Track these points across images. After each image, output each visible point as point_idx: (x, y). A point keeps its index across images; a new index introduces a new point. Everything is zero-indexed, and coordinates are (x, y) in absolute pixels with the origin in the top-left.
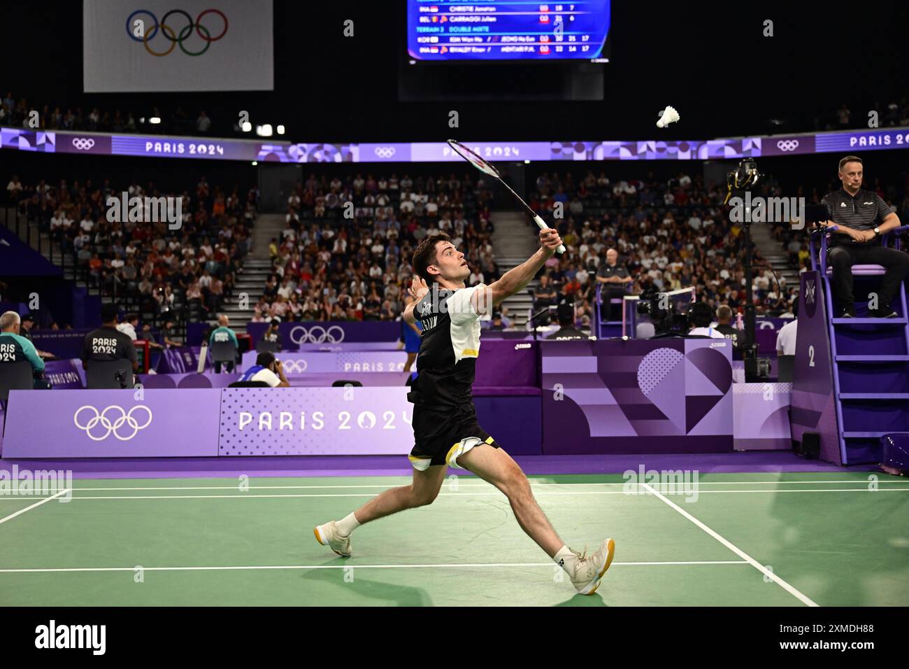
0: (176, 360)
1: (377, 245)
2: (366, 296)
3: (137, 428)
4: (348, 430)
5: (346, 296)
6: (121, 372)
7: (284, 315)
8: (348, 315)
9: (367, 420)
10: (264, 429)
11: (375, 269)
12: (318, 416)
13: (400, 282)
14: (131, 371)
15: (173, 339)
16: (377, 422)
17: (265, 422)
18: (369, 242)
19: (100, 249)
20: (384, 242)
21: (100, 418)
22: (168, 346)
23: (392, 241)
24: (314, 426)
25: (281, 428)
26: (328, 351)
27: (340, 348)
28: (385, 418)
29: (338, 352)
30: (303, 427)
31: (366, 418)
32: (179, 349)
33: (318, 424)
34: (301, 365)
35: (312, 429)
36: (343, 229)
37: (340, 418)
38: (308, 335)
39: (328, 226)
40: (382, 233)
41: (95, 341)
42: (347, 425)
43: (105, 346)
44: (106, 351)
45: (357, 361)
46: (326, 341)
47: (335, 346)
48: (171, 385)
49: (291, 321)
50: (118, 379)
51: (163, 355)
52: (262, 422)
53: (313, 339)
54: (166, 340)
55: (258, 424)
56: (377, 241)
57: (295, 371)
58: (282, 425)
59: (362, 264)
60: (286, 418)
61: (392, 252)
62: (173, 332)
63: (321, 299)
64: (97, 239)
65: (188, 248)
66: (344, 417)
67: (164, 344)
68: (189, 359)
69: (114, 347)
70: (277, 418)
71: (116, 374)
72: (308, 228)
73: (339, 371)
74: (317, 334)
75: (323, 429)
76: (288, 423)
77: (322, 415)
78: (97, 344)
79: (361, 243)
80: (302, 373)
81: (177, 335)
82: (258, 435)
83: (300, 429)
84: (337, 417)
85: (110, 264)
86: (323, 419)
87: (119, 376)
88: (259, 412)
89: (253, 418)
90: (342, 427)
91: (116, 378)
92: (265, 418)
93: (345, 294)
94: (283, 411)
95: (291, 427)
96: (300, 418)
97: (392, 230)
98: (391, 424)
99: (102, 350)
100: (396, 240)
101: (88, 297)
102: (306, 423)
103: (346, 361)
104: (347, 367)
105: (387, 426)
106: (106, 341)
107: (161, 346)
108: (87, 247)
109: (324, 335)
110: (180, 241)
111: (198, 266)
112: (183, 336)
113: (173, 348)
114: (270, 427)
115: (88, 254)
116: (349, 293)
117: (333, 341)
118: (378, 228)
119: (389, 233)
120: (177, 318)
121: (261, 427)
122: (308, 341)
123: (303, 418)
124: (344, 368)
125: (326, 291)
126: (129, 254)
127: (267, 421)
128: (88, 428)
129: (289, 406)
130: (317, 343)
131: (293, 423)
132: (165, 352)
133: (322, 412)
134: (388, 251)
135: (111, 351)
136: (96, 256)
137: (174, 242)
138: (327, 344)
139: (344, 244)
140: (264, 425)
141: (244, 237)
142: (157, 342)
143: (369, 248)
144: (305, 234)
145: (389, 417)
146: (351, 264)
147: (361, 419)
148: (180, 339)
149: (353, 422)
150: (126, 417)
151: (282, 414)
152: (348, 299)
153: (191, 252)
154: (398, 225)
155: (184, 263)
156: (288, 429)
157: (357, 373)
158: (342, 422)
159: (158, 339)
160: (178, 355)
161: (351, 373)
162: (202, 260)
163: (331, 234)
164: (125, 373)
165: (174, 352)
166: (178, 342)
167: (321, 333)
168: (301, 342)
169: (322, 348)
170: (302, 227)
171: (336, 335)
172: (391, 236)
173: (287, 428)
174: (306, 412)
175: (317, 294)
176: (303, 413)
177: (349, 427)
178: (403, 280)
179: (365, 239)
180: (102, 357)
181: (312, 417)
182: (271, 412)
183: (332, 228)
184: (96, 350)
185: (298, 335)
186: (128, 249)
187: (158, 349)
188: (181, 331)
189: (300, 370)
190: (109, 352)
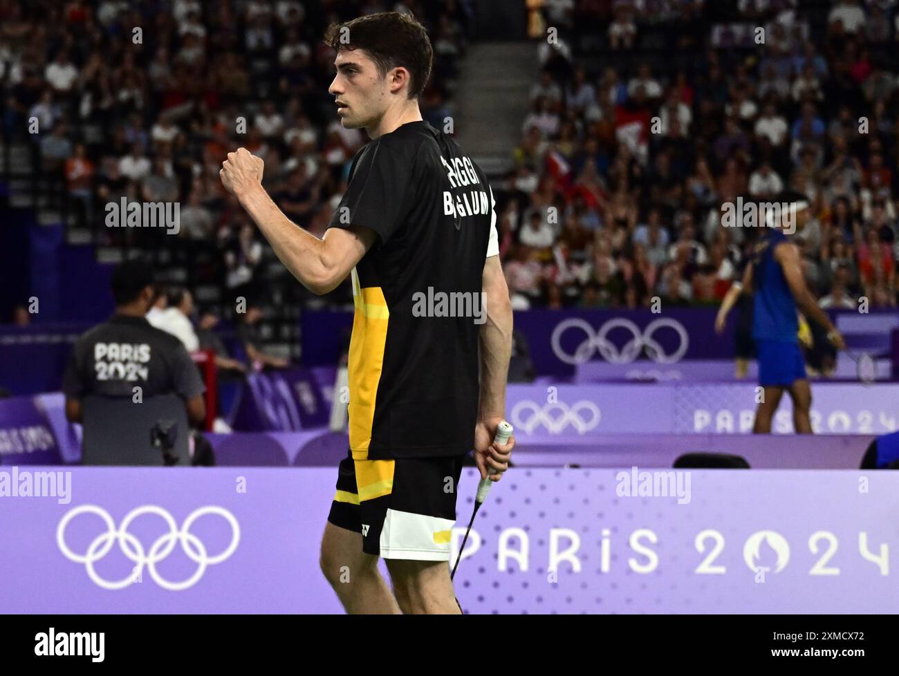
0: (277, 401)
1: (769, 116)
2: (742, 247)
3: (203, 560)
4: (718, 576)
5: (692, 244)
6: (166, 426)
7: (535, 292)
8: (697, 292)
9: (767, 555)
10: (511, 570)
11: (765, 176)
12: (643, 541)
13: (827, 209)
14: (184, 423)
15: (270, 349)
16: (793, 558)
17: (513, 553)
18: (748, 109)
19: (92, 133)
20: (788, 110)
21: (117, 534)
22: (257, 366)
23: (808, 107)
24: (634, 564)
25: (553, 567)
26: (652, 381)
27: (675, 375)
28: (814, 549)
29: (676, 384)
30: (605, 567)
31: (764, 545)
32: (284, 373)
33: (644, 560)
34: (586, 415)
35: (630, 571)
36: (681, 78)
37: (700, 547)
38: (597, 341)
39: (645, 69)
40: (781, 86)
41: (100, 350)
42: (716, 563)
43: (125, 362)
44: (127, 374)
45: (725, 407)
46: (643, 355)
47: (664, 369)
48: (276, 458)
49: (555, 306)
50: (158, 442)
51: (247, 389)
52: (504, 552)
53: (608, 351)
54: (251, 350)
55: (496, 556)
56: (770, 108)
57: (570, 429)
58: (555, 560)
59: (732, 165)
60: (565, 543)
61: (806, 136)
62: (266, 331)
63: (627, 251)
64: (85, 107)
65: (301, 128)
66: (710, 543)
67: (248, 361)
68: (307, 398)
69: (144, 365)
70: (541, 543)
71: (152, 431)
72: (592, 78)
73: (678, 430)
74: (620, 339)
75: (658, 572)
76: (569, 555)
77: (653, 538)
78: (105, 359)
79: (729, 110)
80: (588, 434)
81: (276, 339)
82: (496, 585)
83: (599, 571)
84: (691, 544)
85: (115, 168)
86: (656, 547)
87: (162, 436)
88: (498, 529)
89: (483, 542)
90: (705, 568)
91: (153, 442)
92: (513, 543)
93: (688, 238)
94: (556, 527)
95: (577, 566)
96: (599, 544)
97: (808, 78)
98: (829, 565)
99: (116, 372)
100: (815, 102)
101: (66, 249)
102: (613, 557)
103: (698, 407)
104: (700, 421)
105: (818, 569)
106: (124, 351)
107: (240, 366)
108: (62, 128)
109: (638, 342)
110: (280, 111)
111: (326, 174)
112: (291, 341)
113: (268, 370)
114: (524, 565)
115: (65, 145)
116: (700, 237)
117: (661, 358)
118: (771, 76)
119: (800, 85)
120: (277, 298)
121: (502, 565)
122: (597, 356)
123: (606, 544)
124: (692, 424)
125: (641, 233)
126: (161, 144)
127: (518, 549)
128: (89, 559)
129: (571, 515)
130: (619, 360)
131: (583, 557)
132: (252, 380)
133: (655, 531)
134: (796, 131)
135: (137, 374)
136: (80, 150)
137: (268, 115)
138: (645, 365)
139: (685, 114)
140: (510, 560)
141: (436, 100)
142: (231, 355)
143: (748, 125)
144: (587, 91)
145: (823, 545)
146: (702, 166)
147: (751, 549)
148: (284, 350)
149: (732, 557)
150: (179, 535)
151: (555, 534)
152: (695, 252)
153: (308, 136)
154: (821, 64)
155: (292, 164)
156: (570, 571)
157: (725, 435)
158: (703, 557)
159: (234, 349)
160: (283, 387)
161: (710, 436)
162: (335, 156)
163: (653, 89)
164: (174, 428)
165: (272, 381)
166: (280, 355)
167: (629, 336)
168: (579, 359)
169: (635, 373)
170: (580, 75)
171: (667, 341)
172: (802, 93)
173: (566, 568)
174: (614, 530)
175: (618, 239)
176: (606, 532)
177: (721, 570)
178: (833, 206)
179: (735, 102)
180: (117, 390)
181: (628, 544)
182: (527, 529)
183: (656, 76)
184: (103, 372)
185: (573, 340)
186: (159, 133)
187: (234, 373)
188: (286, 331)
189: (582, 427)
190: (132, 377)
